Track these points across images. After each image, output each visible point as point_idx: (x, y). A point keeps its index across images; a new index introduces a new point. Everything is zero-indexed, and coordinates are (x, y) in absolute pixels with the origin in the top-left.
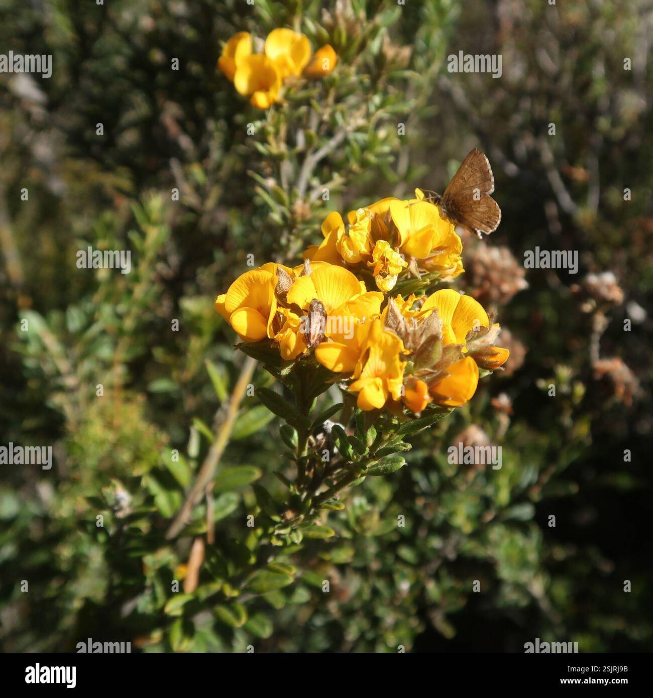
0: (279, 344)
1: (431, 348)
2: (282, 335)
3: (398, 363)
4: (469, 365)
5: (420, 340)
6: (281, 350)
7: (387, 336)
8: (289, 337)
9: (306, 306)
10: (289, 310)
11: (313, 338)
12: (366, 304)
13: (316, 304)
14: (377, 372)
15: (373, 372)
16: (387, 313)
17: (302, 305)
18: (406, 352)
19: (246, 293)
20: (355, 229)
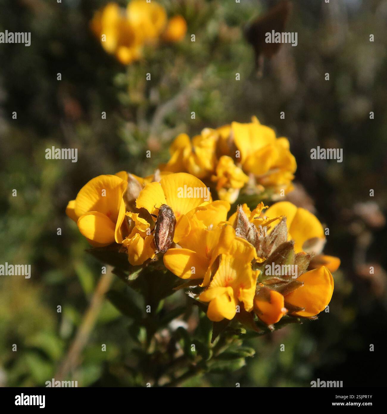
0: (127, 250)
1: (285, 257)
2: (129, 240)
3: (250, 272)
4: (325, 275)
5: (270, 248)
6: (129, 256)
7: (239, 242)
8: (136, 242)
9: (155, 211)
10: (138, 214)
11: (162, 244)
12: (214, 212)
13: (165, 210)
14: (227, 280)
15: (223, 280)
16: (236, 221)
17: (151, 210)
18: (259, 260)
19: (95, 198)
20: (200, 146)
